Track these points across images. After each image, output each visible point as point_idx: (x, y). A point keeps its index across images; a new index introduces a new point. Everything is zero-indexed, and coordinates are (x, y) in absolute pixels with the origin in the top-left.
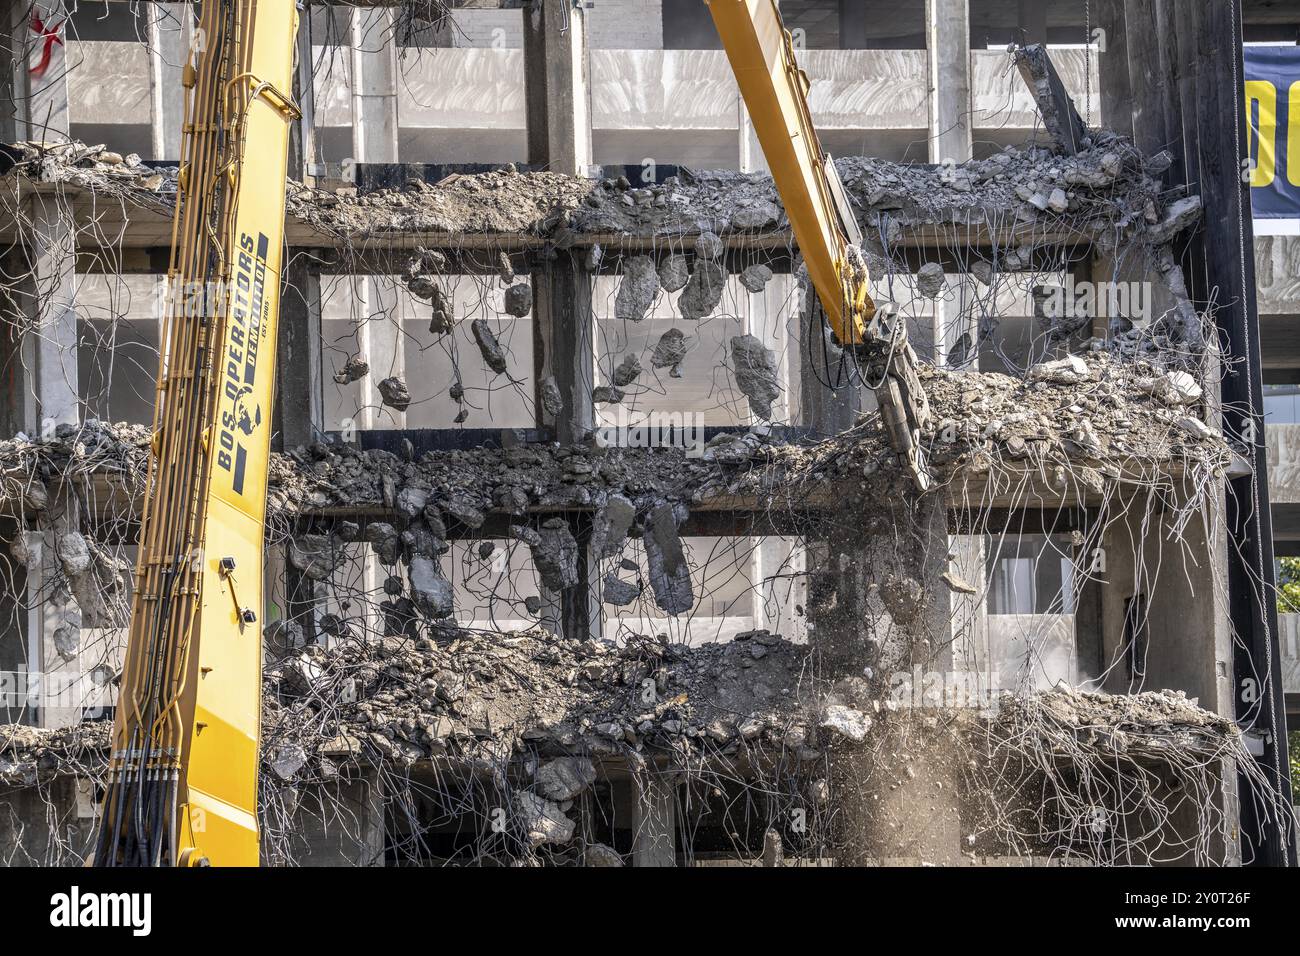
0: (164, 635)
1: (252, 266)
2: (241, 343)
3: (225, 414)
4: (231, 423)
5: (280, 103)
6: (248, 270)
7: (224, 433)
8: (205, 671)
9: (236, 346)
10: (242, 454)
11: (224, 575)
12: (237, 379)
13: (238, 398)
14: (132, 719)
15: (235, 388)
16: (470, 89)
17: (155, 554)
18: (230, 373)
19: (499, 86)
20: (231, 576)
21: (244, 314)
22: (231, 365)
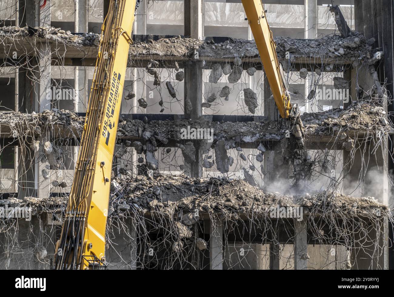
0: (84, 180)
1: (116, 81)
2: (111, 103)
3: (105, 121)
4: (107, 124)
5: (128, 38)
6: (115, 82)
7: (104, 126)
8: (94, 192)
9: (110, 103)
10: (109, 134)
11: (102, 167)
12: (109, 112)
13: (109, 118)
14: (73, 203)
15: (109, 115)
17: (83, 158)
18: (107, 110)
20: (103, 167)
21: (113, 94)
22: (108, 108)
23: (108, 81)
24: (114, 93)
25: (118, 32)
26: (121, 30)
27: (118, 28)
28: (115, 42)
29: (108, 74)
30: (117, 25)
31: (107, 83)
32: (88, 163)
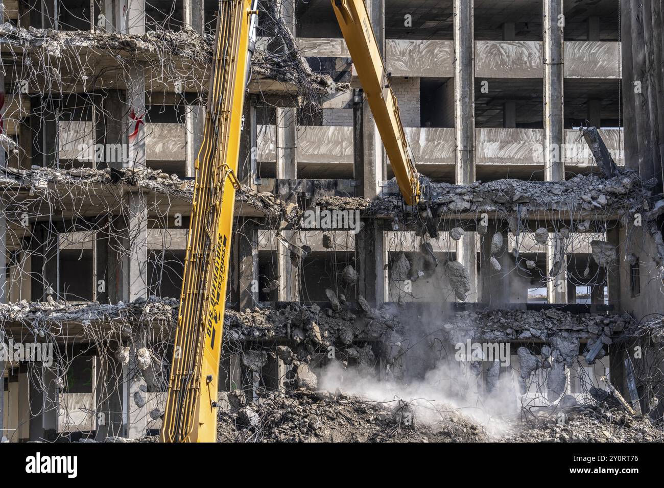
0: (184, 406)
2: (216, 282)
3: (210, 311)
4: (212, 316)
5: (234, 181)
7: (209, 320)
8: (201, 424)
9: (215, 282)
11: (208, 384)
12: (214, 297)
13: (214, 306)
15: (214, 301)
16: (331, 145)
17: (179, 370)
18: (212, 293)
19: (344, 144)
20: (210, 384)
21: (218, 269)
22: (213, 290)
23: (212, 248)
24: (219, 267)
25: (222, 171)
26: (227, 168)
27: (223, 166)
28: (218, 187)
29: (212, 238)
30: (220, 161)
31: (211, 251)
32: (189, 379)
